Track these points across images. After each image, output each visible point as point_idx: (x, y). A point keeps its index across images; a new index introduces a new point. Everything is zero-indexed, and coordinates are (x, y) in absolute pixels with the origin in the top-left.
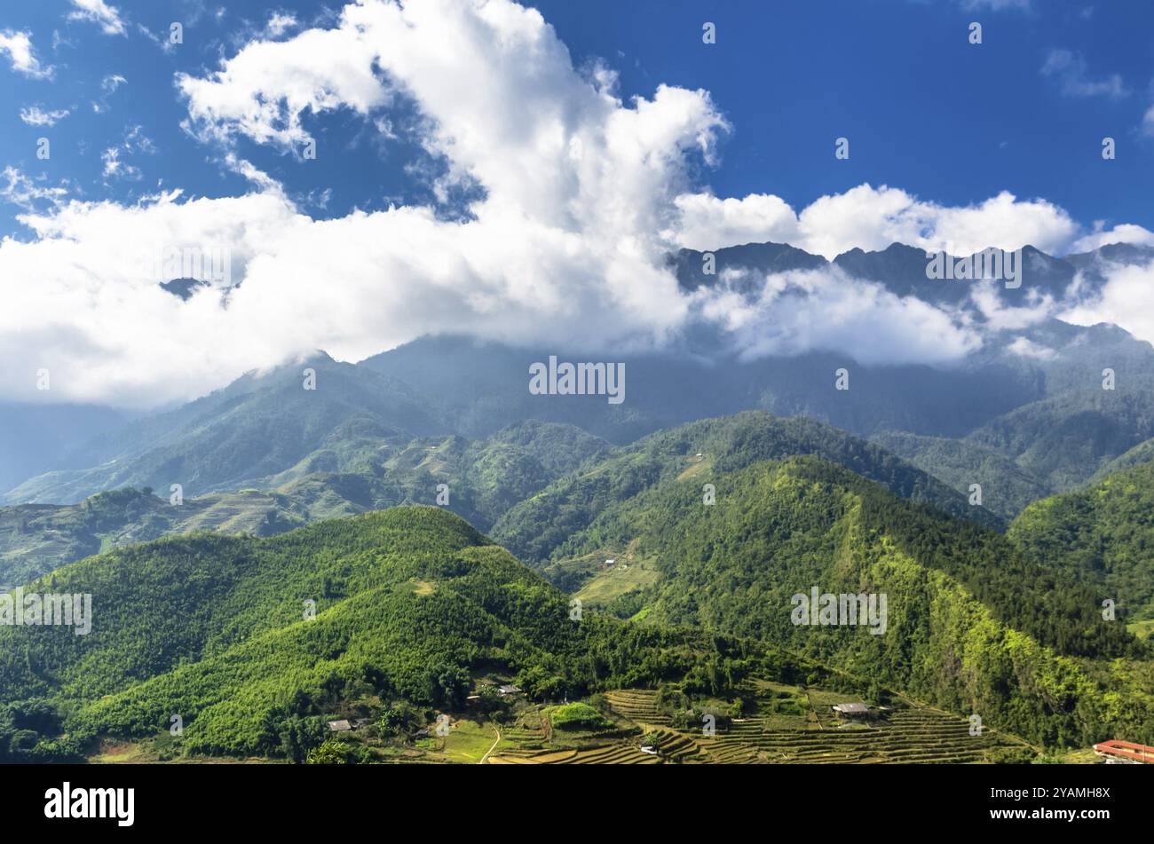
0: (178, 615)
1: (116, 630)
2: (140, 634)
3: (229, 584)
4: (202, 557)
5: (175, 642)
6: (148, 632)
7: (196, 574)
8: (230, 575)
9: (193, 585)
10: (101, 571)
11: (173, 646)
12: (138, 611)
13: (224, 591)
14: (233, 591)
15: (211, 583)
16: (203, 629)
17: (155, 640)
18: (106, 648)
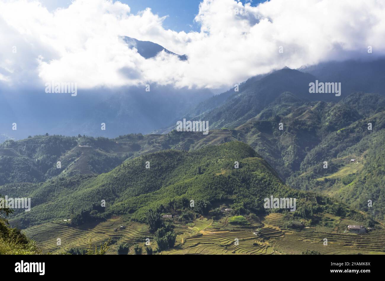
0: (155, 178)
1: (137, 182)
2: (143, 183)
3: (174, 168)
4: (167, 158)
5: (152, 186)
6: (145, 183)
7: (164, 164)
8: (174, 165)
9: (162, 168)
10: (137, 162)
11: (152, 188)
12: (144, 176)
13: (171, 170)
14: (174, 170)
15: (167, 168)
16: (161, 183)
17: (147, 186)
18: (133, 187)
